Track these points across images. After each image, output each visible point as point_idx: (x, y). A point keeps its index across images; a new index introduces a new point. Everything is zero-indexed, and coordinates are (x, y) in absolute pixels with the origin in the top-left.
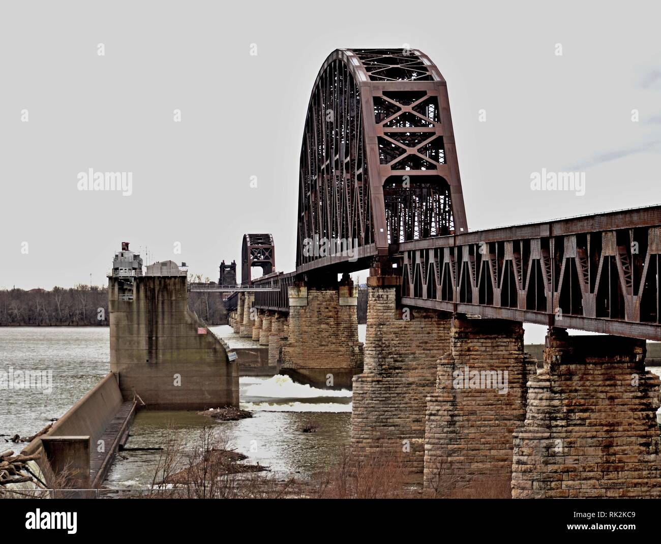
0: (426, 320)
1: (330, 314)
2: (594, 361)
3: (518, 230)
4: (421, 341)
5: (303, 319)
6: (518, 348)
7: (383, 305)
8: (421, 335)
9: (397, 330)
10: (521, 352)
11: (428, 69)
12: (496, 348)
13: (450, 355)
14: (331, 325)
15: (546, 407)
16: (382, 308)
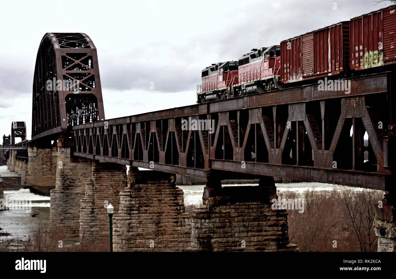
0: (85, 163)
1: (48, 160)
2: (151, 182)
3: (118, 120)
4: (83, 173)
5: (35, 163)
6: (124, 176)
7: (65, 156)
8: (83, 170)
9: (71, 168)
10: (125, 178)
11: (89, 43)
12: (113, 176)
13: (91, 180)
14: (48, 165)
15: (128, 205)
16: (64, 157)
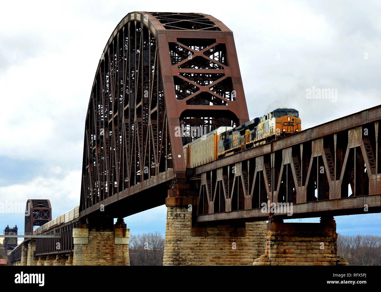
0: (220, 237)
1: (107, 251)
4: (214, 256)
7: (181, 223)
8: (215, 251)
16: (179, 226)
